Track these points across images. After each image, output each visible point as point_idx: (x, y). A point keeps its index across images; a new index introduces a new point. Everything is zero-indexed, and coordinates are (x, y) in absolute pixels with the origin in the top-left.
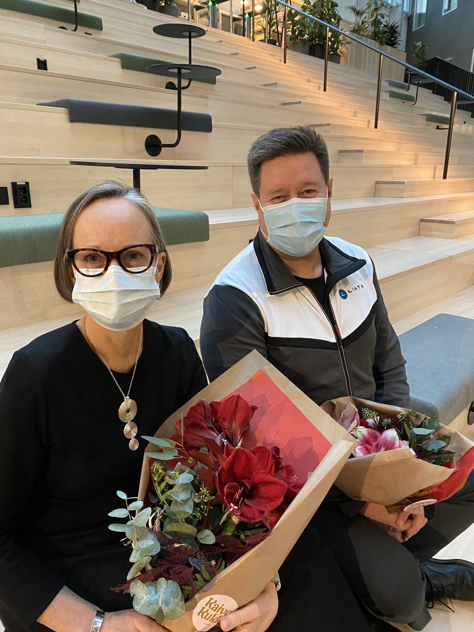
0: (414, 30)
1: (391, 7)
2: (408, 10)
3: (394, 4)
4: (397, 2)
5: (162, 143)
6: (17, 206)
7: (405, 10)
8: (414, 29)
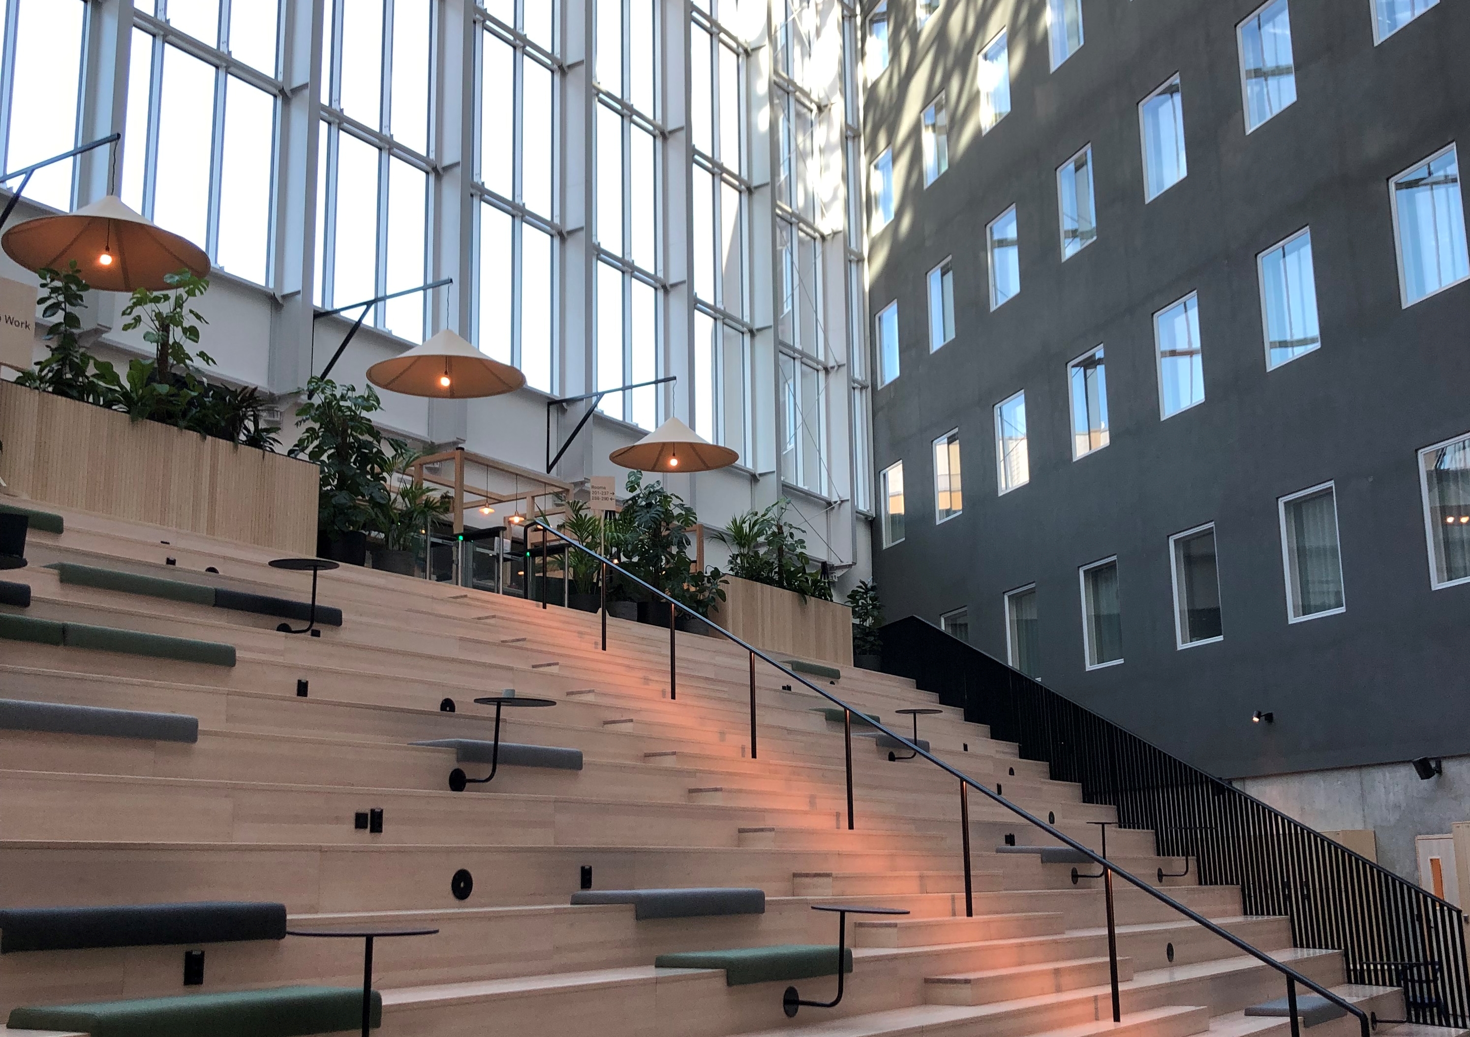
0: (885, 546)
1: (829, 504)
2: (868, 508)
3: (835, 498)
4: (841, 495)
5: (467, 778)
6: (372, 831)
7: (861, 508)
8: (886, 544)
